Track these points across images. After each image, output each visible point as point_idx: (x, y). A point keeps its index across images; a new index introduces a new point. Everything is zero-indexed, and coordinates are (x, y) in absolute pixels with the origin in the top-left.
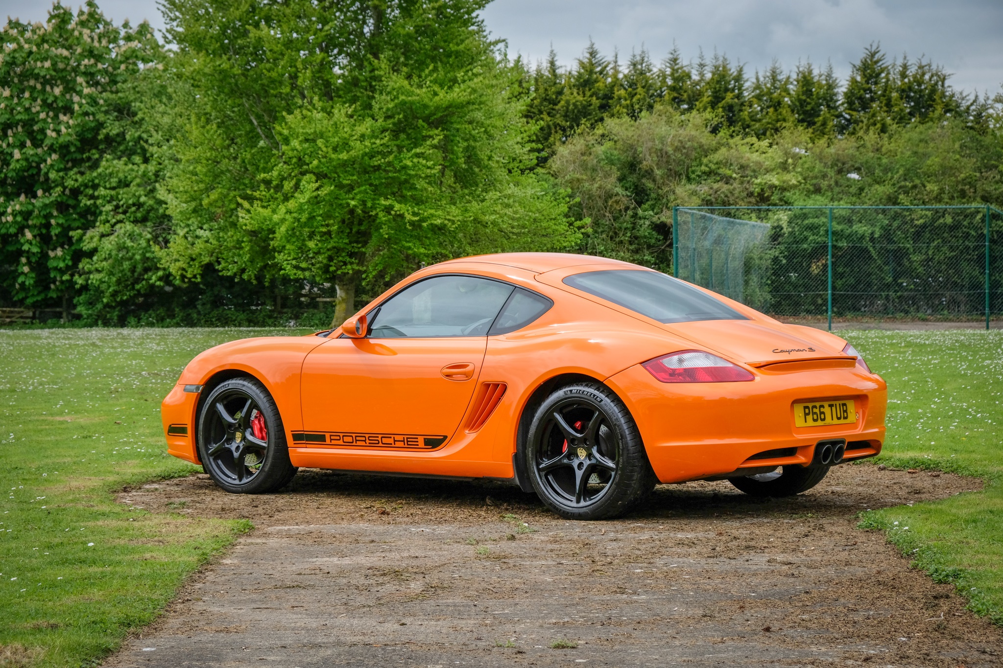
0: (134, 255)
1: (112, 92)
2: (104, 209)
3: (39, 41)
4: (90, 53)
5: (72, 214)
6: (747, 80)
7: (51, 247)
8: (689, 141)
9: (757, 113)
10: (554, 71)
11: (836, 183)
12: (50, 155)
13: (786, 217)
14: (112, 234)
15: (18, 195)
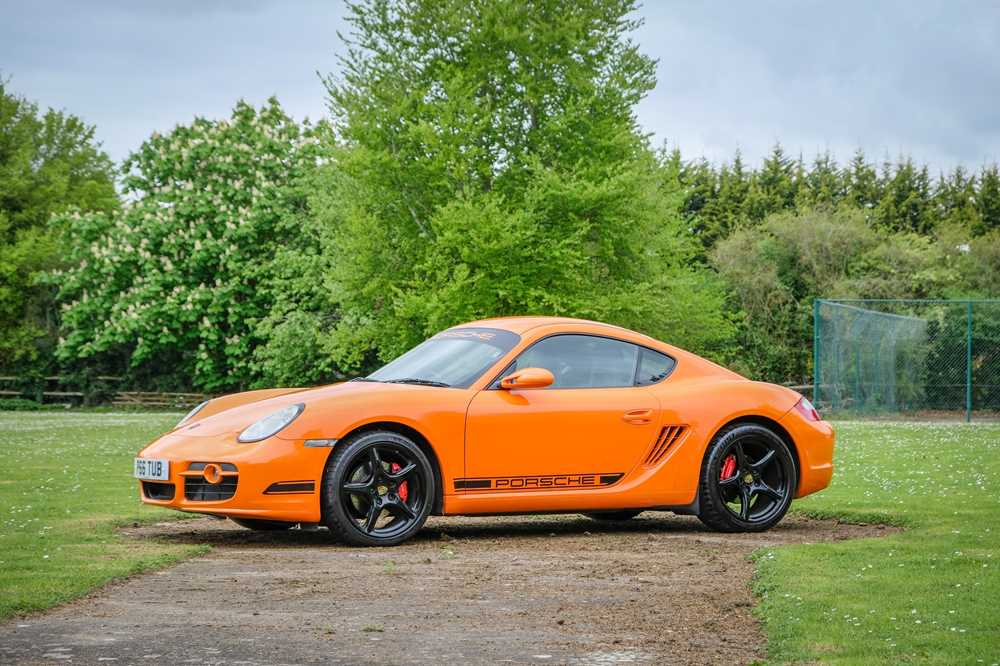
0: (304, 342)
1: (290, 186)
2: (278, 298)
3: (222, 136)
4: (271, 148)
5: (248, 303)
6: (932, 180)
7: (229, 335)
8: (848, 236)
9: (941, 212)
10: (739, 169)
11: (995, 280)
12: (229, 246)
13: (942, 313)
14: (283, 322)
15: (198, 284)
